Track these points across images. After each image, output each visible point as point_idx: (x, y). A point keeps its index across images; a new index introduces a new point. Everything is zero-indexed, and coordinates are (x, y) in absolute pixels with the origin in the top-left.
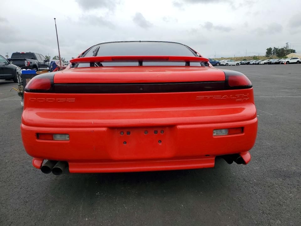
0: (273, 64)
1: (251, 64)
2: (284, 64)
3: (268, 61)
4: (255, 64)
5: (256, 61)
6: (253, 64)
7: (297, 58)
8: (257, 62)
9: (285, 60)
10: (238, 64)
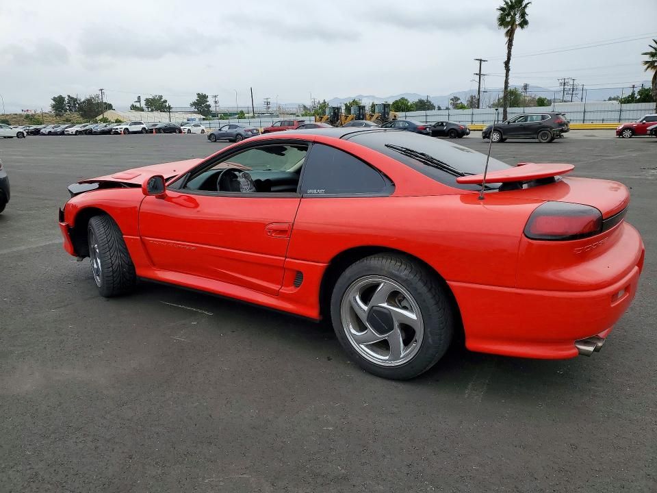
0: (96, 133)
1: (44, 134)
2: (120, 134)
3: (84, 126)
4: (56, 134)
5: (55, 127)
6: (50, 133)
7: (141, 123)
8: (59, 130)
9: (120, 127)
10: (20, 135)
